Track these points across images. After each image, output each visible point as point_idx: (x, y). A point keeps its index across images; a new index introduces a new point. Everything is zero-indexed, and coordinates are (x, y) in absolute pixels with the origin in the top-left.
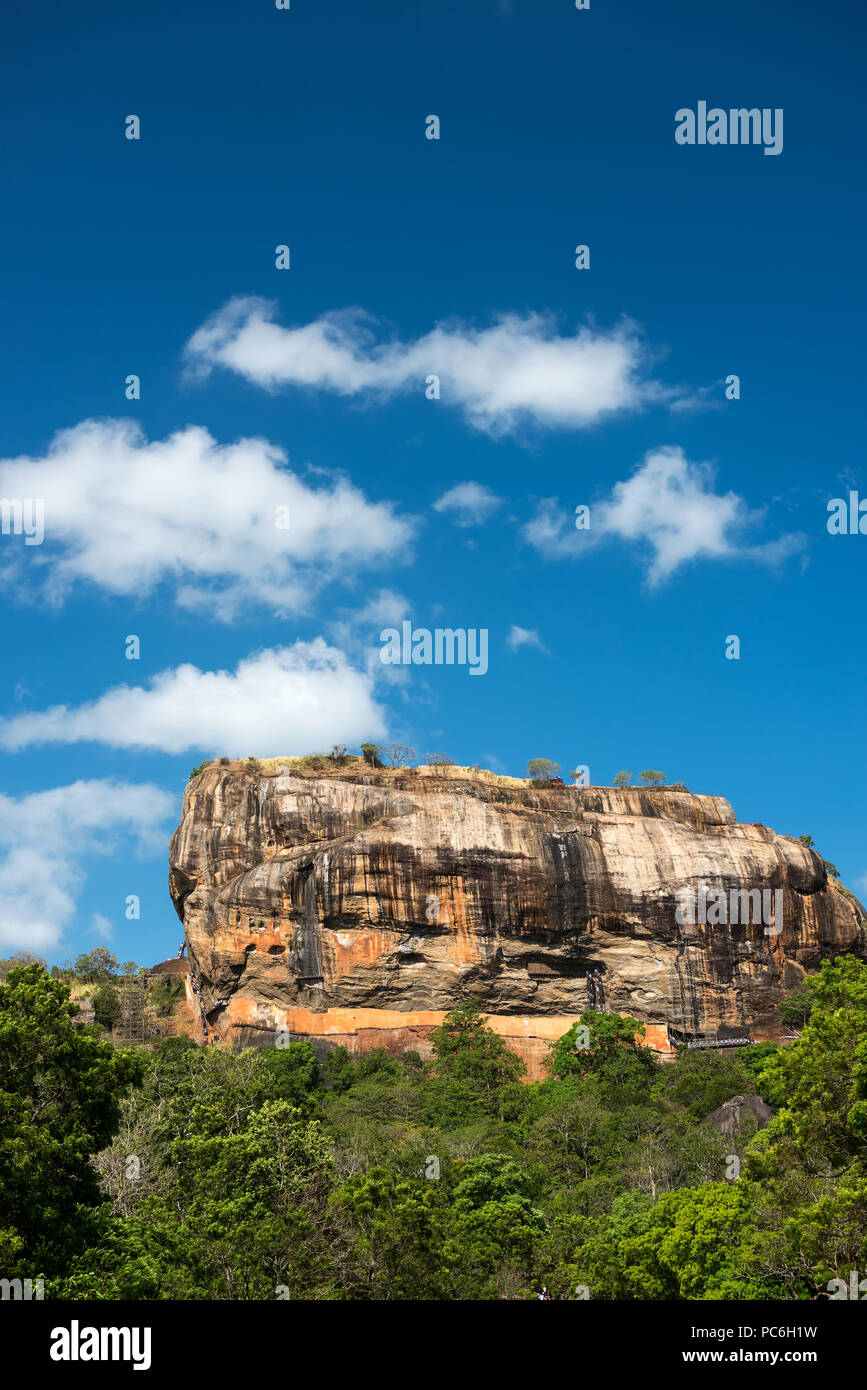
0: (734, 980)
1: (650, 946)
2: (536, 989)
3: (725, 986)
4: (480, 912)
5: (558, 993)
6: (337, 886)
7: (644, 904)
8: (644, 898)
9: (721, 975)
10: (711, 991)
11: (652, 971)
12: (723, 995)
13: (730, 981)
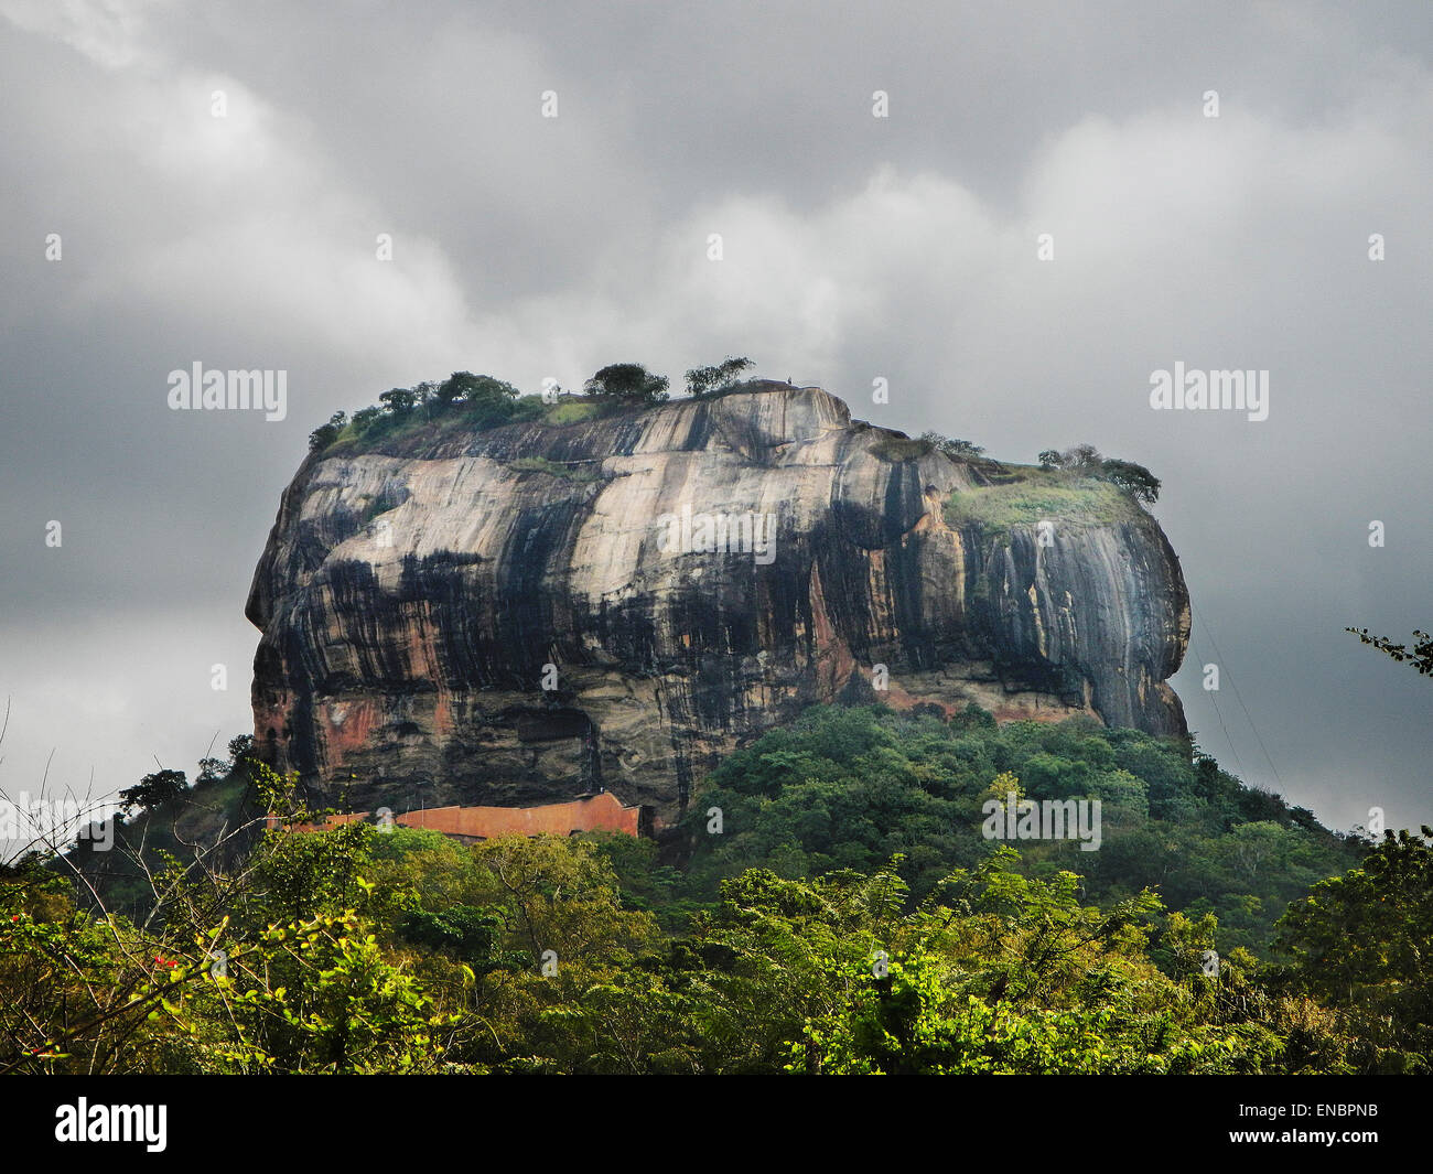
0: (732, 722)
1: (625, 681)
2: (535, 760)
3: (718, 732)
4: (446, 654)
5: (561, 765)
6: (312, 635)
7: (603, 616)
8: (604, 604)
9: (709, 718)
10: (702, 744)
11: (633, 721)
12: (719, 749)
13: (726, 725)
